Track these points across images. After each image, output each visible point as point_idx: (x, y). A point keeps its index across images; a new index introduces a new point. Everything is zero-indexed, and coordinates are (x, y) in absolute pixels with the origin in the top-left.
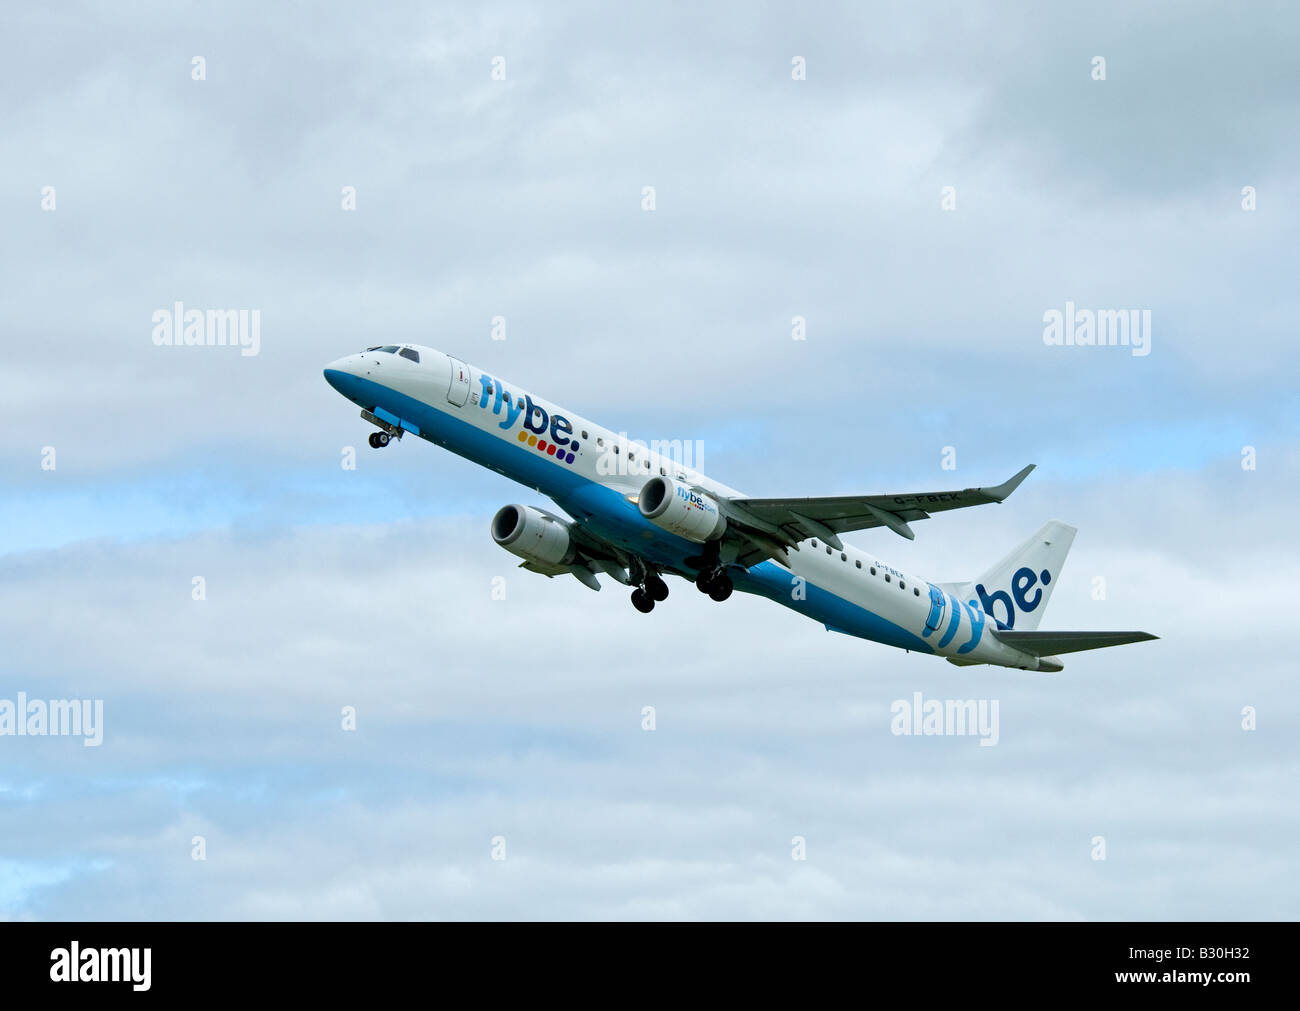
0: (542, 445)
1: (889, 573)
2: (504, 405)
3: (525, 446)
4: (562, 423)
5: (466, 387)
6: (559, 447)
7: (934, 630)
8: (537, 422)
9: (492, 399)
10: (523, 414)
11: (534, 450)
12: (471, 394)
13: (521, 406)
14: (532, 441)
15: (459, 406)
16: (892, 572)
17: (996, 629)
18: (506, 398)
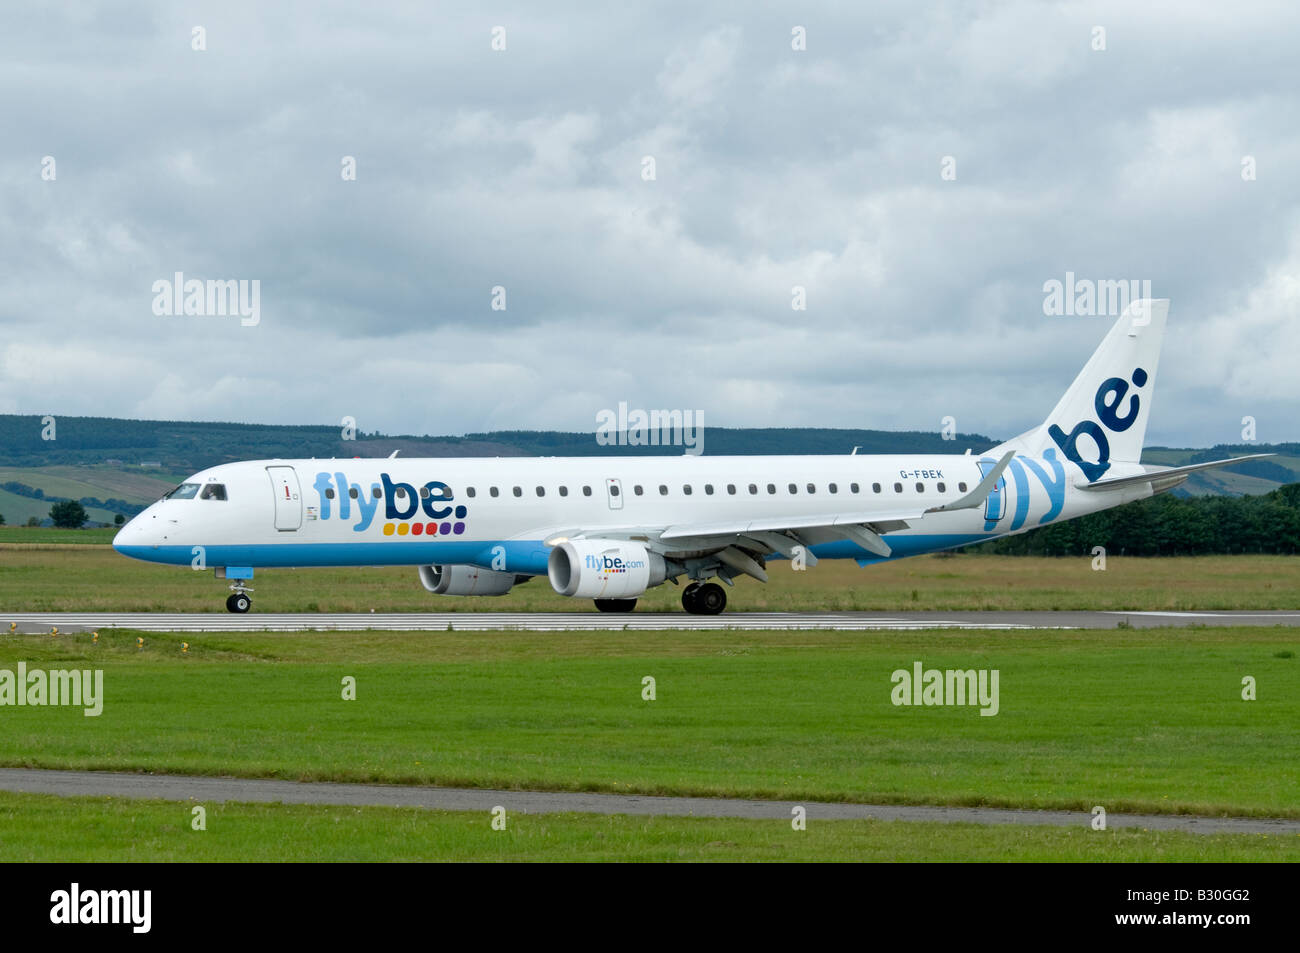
0: (417, 529)
1: (921, 479)
2: (354, 503)
3: (396, 538)
4: (437, 492)
5: (297, 504)
6: (439, 522)
7: (998, 520)
8: (402, 504)
9: (335, 504)
10: (382, 502)
11: (410, 538)
12: (305, 510)
13: (377, 493)
14: (403, 530)
15: (295, 530)
16: (925, 474)
17: (1085, 481)
18: (354, 493)
